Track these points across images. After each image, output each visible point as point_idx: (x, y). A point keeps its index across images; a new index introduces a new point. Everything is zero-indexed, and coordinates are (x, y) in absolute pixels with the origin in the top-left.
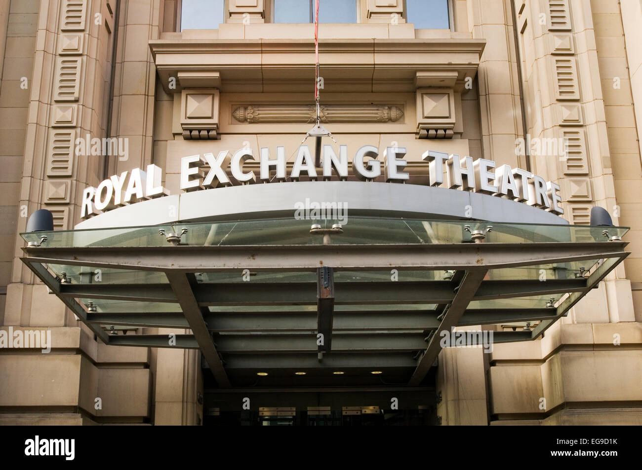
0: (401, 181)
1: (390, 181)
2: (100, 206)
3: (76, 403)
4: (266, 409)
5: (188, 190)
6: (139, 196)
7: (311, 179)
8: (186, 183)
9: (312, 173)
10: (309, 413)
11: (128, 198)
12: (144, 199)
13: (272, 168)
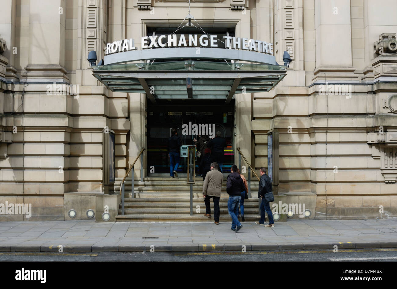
0: (215, 47)
1: (211, 47)
2: (114, 51)
3: (104, 114)
4: (171, 113)
5: (144, 49)
6: (127, 49)
7: (185, 47)
8: (143, 46)
9: (185, 45)
10: (187, 114)
11: (123, 50)
12: (129, 50)
13: (172, 43)
